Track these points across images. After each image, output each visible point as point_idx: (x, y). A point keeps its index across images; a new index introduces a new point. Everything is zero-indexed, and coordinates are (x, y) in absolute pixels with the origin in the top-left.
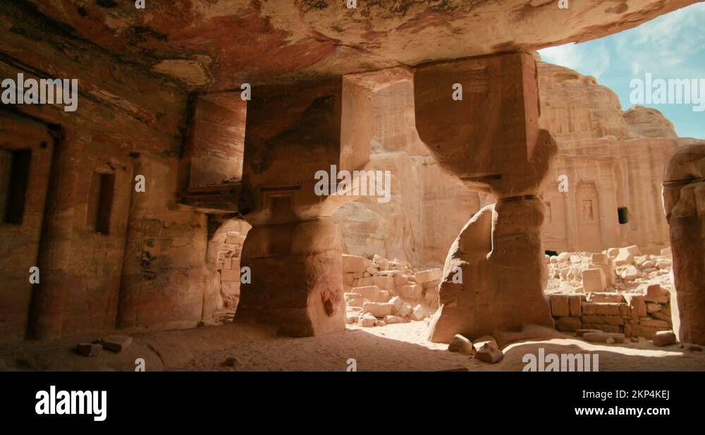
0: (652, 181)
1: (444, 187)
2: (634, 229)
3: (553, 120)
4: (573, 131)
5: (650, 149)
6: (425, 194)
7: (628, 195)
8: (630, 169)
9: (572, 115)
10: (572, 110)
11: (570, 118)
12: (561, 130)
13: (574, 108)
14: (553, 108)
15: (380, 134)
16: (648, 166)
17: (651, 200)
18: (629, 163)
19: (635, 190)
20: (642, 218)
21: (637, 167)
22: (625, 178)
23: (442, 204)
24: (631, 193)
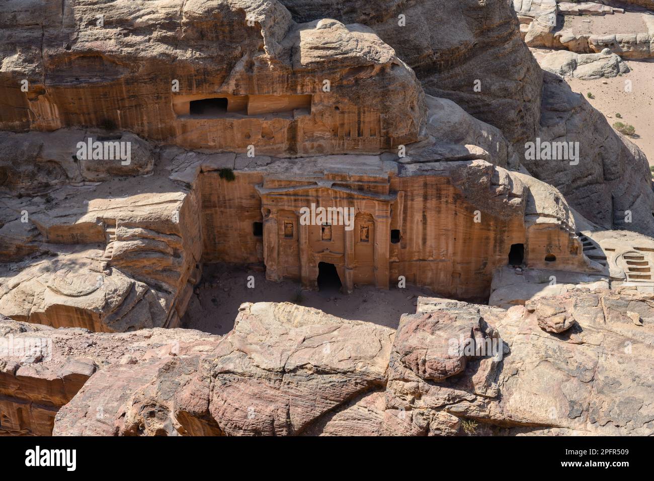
0: (424, 212)
1: (224, 197)
2: (404, 247)
3: (342, 125)
4: (362, 136)
5: (425, 185)
6: (204, 202)
7: (402, 222)
8: (406, 201)
9: (362, 120)
10: (362, 114)
11: (359, 122)
12: (350, 133)
13: (364, 113)
14: (343, 113)
15: (142, 123)
16: (421, 199)
17: (421, 227)
18: (406, 196)
19: (409, 218)
20: (411, 239)
21: (412, 200)
22: (400, 208)
23: (222, 212)
24: (405, 220)
